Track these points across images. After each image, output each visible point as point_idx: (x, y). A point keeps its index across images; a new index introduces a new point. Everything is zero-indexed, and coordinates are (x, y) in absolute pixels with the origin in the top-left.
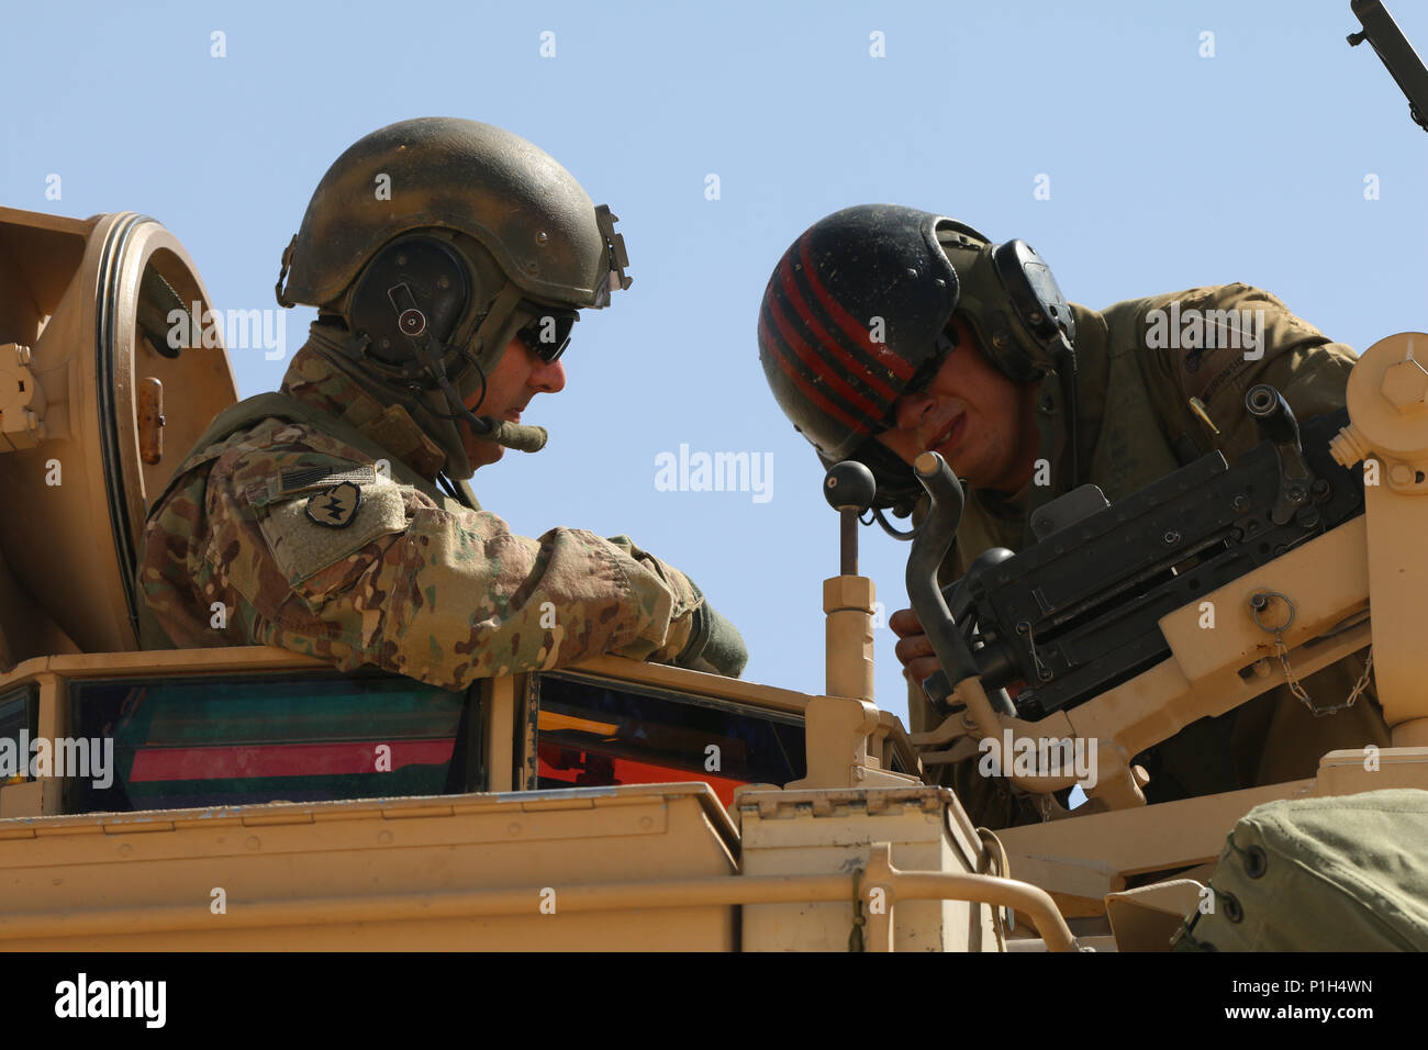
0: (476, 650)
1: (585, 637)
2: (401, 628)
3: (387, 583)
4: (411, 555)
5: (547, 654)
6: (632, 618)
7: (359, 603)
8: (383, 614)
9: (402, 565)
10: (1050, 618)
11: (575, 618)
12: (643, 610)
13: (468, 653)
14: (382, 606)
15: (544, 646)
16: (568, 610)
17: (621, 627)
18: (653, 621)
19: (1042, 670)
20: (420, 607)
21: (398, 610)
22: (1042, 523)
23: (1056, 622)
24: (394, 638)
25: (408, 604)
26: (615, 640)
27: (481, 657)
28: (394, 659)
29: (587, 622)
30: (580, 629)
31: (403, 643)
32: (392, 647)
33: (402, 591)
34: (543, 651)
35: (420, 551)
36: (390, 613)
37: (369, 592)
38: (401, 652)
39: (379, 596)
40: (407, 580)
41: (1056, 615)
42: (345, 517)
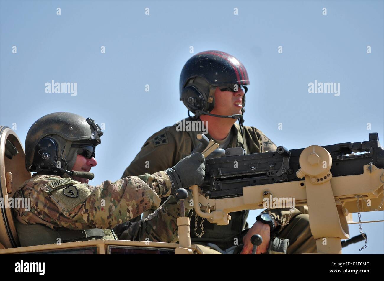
0: (111, 217)
1: (137, 208)
2: (94, 217)
3: (88, 207)
4: (92, 199)
5: (129, 214)
6: (148, 201)
7: (82, 213)
8: (89, 214)
9: (90, 202)
10: (220, 176)
11: (134, 204)
12: (150, 199)
13: (110, 218)
14: (88, 212)
15: (127, 212)
16: (131, 202)
17: (146, 204)
18: (154, 201)
19: (214, 188)
20: (96, 211)
21: (92, 213)
22: (228, 152)
23: (221, 177)
24: (93, 219)
25: (94, 211)
26: (145, 207)
27: (113, 218)
28: (94, 223)
29: (137, 204)
30: (136, 206)
31: (95, 219)
32: (93, 221)
33: (92, 208)
34: (128, 213)
35: (94, 198)
36: (90, 214)
37: (84, 210)
38: (95, 222)
39: (87, 211)
40: (92, 205)
41: (222, 176)
42: (75, 194)
